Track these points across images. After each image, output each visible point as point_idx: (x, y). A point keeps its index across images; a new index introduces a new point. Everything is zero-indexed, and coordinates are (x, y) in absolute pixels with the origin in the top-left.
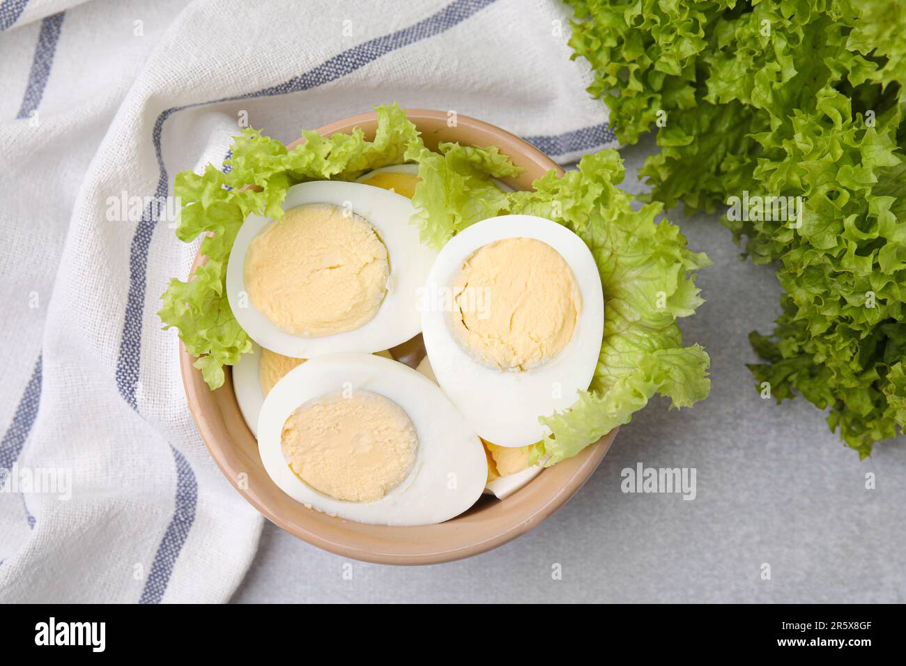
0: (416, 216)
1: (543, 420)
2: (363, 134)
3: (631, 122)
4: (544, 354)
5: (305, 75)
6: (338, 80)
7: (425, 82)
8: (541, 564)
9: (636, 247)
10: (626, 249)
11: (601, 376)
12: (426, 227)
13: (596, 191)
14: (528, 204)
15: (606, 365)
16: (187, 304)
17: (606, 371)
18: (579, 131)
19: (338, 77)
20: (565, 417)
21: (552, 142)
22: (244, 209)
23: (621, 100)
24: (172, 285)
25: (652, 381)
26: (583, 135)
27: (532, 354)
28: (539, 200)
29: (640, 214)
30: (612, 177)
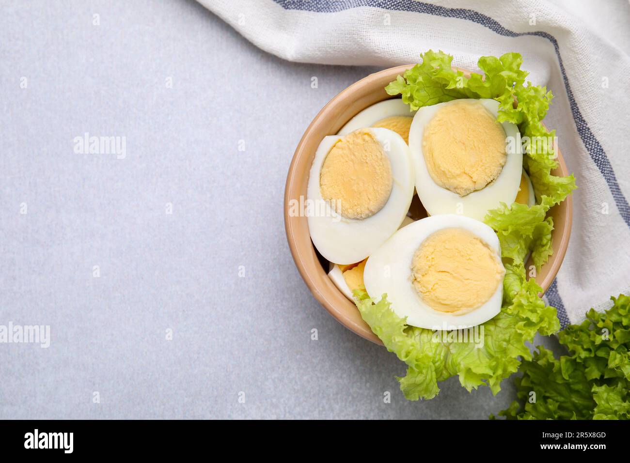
0: (505, 206)
1: (385, 296)
2: (555, 168)
3: (574, 338)
4: (425, 294)
5: (589, 129)
6: (587, 151)
7: (588, 206)
8: (284, 304)
9: (500, 346)
10: (497, 340)
11: (413, 332)
12: (499, 213)
13: (534, 318)
14: (518, 276)
15: (421, 334)
16: (439, 68)
17: (417, 334)
18: (563, 306)
19: (588, 151)
20: (388, 310)
21: (554, 289)
22: (502, 98)
23: (587, 331)
24: (449, 56)
25: (416, 363)
26: (561, 309)
27: (424, 286)
28: (522, 283)
29: (523, 346)
30: (544, 327)
